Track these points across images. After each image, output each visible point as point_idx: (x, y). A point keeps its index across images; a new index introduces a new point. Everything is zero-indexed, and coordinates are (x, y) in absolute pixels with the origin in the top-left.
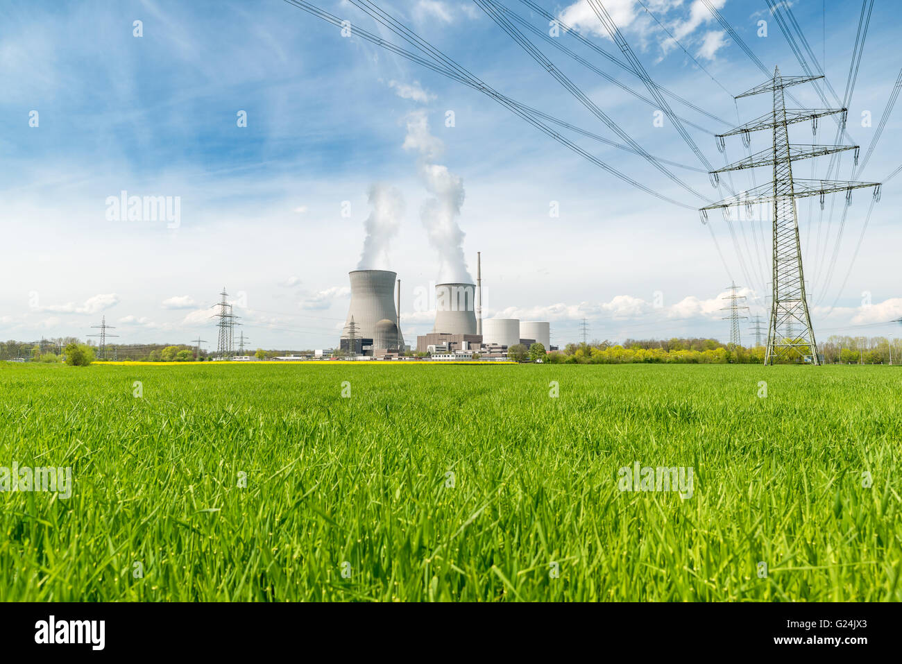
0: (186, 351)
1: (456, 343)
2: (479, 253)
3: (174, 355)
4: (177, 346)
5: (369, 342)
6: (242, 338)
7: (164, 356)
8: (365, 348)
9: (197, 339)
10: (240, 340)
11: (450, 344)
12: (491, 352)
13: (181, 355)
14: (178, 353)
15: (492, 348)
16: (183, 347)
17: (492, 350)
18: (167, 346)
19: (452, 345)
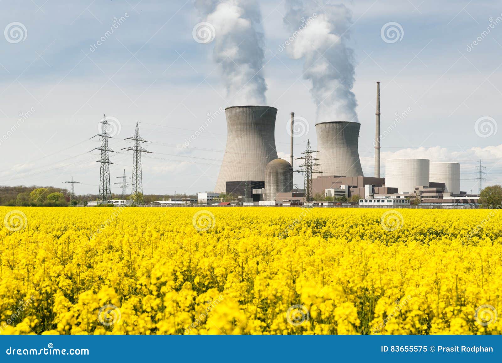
0: (57, 194)
1: (356, 187)
2: (379, 83)
3: (44, 198)
4: (46, 188)
5: (261, 185)
6: (124, 177)
7: (33, 200)
8: (255, 191)
9: (70, 180)
10: (122, 180)
11: (349, 187)
12: (422, 197)
13: (52, 198)
14: (48, 196)
15: (422, 192)
16: (52, 190)
17: (423, 195)
18: (34, 188)
19: (351, 189)
